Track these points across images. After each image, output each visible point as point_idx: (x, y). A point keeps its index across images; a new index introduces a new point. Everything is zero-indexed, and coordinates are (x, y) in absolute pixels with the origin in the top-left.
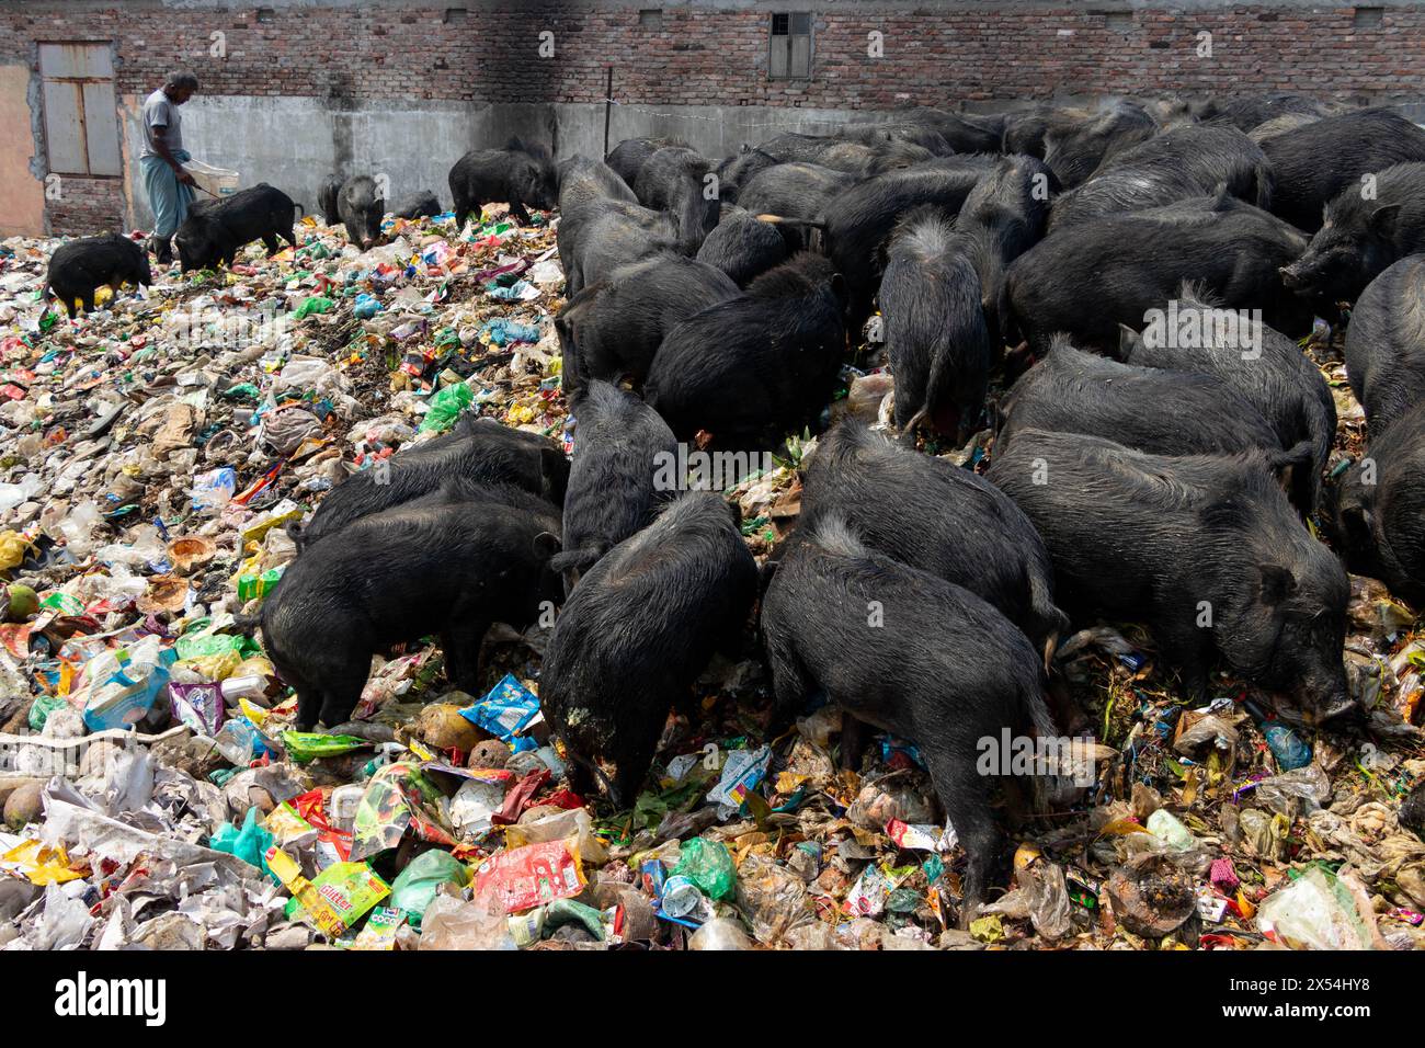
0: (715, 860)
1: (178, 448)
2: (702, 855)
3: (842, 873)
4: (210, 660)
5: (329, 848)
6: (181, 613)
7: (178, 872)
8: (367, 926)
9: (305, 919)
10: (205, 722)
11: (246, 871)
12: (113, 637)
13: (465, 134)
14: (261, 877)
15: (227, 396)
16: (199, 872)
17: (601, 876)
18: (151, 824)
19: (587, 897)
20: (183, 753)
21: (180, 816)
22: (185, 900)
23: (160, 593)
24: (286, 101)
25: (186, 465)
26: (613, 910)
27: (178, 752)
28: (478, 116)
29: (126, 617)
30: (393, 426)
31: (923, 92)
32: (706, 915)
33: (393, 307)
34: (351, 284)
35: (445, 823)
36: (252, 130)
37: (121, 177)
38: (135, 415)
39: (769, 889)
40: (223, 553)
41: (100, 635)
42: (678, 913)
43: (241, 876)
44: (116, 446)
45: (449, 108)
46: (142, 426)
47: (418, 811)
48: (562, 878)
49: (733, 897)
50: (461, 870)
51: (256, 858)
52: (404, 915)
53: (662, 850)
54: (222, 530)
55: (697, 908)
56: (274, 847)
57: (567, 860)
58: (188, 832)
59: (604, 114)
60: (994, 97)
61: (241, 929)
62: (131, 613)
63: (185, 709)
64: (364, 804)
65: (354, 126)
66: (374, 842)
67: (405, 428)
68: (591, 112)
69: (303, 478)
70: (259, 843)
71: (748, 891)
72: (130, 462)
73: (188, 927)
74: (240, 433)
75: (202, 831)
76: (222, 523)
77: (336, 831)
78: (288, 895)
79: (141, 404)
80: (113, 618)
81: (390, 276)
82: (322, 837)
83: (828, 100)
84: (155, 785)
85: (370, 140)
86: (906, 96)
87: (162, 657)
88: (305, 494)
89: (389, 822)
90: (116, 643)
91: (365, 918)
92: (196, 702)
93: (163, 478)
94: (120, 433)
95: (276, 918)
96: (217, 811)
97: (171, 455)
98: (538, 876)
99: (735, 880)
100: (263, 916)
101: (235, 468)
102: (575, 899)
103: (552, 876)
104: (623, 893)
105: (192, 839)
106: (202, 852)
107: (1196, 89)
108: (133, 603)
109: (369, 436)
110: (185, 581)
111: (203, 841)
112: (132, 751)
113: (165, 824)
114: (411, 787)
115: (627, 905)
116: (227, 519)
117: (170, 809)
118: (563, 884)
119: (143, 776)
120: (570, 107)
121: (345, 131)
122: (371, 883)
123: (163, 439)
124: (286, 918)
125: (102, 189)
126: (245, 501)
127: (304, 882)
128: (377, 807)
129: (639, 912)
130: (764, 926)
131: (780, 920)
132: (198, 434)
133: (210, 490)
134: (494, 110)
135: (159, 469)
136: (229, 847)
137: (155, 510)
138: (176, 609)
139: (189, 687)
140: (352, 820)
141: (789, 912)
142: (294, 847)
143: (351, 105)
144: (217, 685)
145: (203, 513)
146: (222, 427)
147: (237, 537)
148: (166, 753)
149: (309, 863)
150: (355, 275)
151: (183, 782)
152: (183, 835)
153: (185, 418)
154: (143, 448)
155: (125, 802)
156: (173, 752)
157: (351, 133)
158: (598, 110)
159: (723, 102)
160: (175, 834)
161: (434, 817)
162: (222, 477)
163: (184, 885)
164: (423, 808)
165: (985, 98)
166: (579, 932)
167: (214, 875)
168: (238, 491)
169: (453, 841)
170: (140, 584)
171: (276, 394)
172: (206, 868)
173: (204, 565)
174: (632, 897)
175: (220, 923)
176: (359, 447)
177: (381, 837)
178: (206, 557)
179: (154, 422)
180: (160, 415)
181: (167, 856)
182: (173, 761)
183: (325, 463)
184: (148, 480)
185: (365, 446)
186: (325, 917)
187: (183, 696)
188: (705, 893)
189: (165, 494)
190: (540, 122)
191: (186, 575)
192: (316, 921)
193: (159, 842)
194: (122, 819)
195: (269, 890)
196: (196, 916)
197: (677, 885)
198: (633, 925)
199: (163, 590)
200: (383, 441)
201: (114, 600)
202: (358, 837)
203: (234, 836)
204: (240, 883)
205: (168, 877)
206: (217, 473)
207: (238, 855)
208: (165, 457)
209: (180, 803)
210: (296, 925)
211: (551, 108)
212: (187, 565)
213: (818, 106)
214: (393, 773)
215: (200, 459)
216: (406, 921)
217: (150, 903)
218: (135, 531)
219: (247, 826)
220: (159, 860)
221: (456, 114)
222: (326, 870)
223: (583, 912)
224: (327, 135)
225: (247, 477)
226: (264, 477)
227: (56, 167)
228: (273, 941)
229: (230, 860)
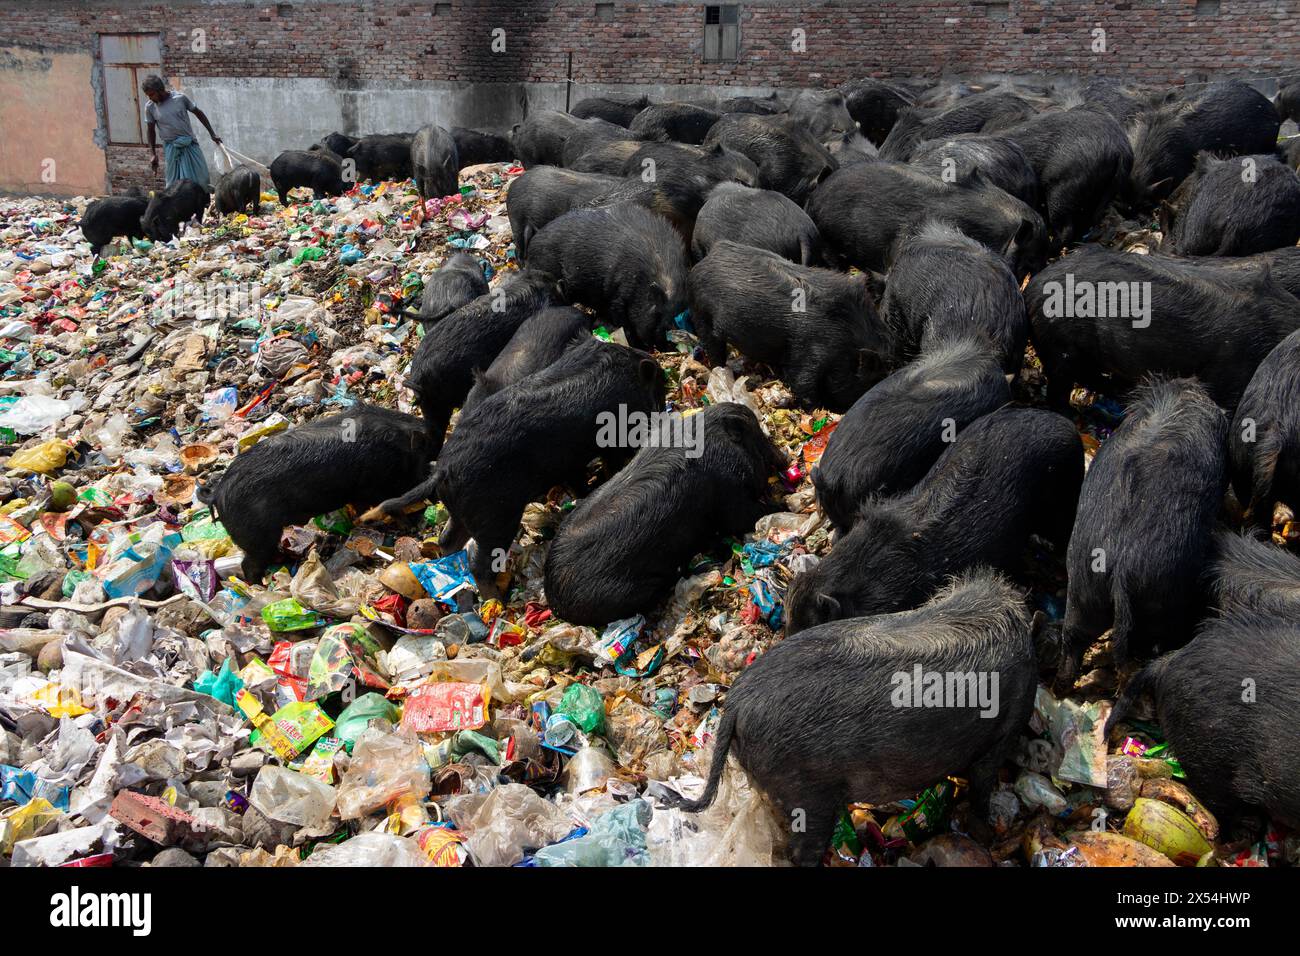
0: (588, 701)
1: (193, 371)
2: (578, 698)
3: (692, 713)
4: (207, 543)
5: (288, 691)
6: (189, 505)
7: (167, 709)
8: (313, 752)
9: (262, 747)
10: (200, 593)
11: (221, 708)
12: (135, 524)
13: (451, 110)
14: (232, 713)
15: (234, 328)
16: (183, 708)
17: (499, 713)
18: (148, 671)
19: (488, 730)
20: (182, 616)
21: (171, 666)
22: (170, 730)
23: (172, 489)
24: (302, 82)
25: (199, 385)
26: (506, 740)
27: (177, 615)
28: (462, 94)
29: (145, 507)
30: (364, 353)
31: (832, 72)
32: (581, 745)
33: (371, 256)
34: (341, 236)
35: (382, 671)
36: (275, 106)
38: (161, 344)
39: (632, 725)
40: (224, 456)
41: (123, 522)
42: (558, 743)
43: (217, 712)
44: (145, 369)
45: (437, 87)
46: (166, 354)
47: (361, 662)
48: (472, 712)
49: (602, 731)
50: (392, 710)
51: (229, 698)
52: (342, 743)
53: (549, 694)
54: (225, 438)
55: (574, 739)
56: (243, 690)
57: (478, 701)
58: (177, 678)
59: (566, 92)
61: (213, 753)
62: (149, 504)
63: (184, 581)
64: (317, 656)
65: (359, 103)
66: (324, 686)
67: (374, 355)
68: (556, 90)
69: (291, 395)
70: (232, 686)
71: (615, 726)
72: (155, 383)
73: (170, 752)
74: (244, 359)
75: (188, 677)
76: (225, 432)
77: (295, 678)
78: (252, 727)
79: (167, 334)
80: (134, 509)
81: (371, 230)
82: (281, 682)
83: (753, 79)
84: (154, 640)
85: (372, 114)
86: (818, 75)
87: (165, 539)
88: (292, 409)
89: (336, 671)
90: (133, 528)
91: (312, 746)
92: (194, 576)
93: (180, 396)
94: (149, 359)
95: (239, 745)
96: (201, 661)
97: (187, 377)
98: (454, 708)
99: (604, 716)
100: (230, 743)
101: (238, 387)
102: (477, 731)
103: (465, 710)
104: (515, 727)
105: (179, 684)
106: (185, 693)
108: (151, 497)
109: (345, 362)
110: (193, 479)
111: (188, 685)
112: (134, 613)
113: (158, 671)
114: (355, 643)
115: (517, 736)
116: (229, 429)
117: (164, 660)
118: (471, 718)
119: (143, 637)
120: (537, 86)
121: (352, 107)
122: (319, 718)
123: (181, 364)
124: (250, 745)
126: (244, 414)
127: (266, 717)
128: (327, 658)
129: (527, 743)
130: (628, 754)
131: (639, 750)
132: (209, 359)
133: (217, 405)
134: (476, 88)
135: (178, 388)
136: (208, 690)
137: (172, 422)
138: (185, 502)
139: (188, 564)
140: (308, 669)
141: (647, 744)
142: (257, 690)
143: (356, 84)
144: (210, 563)
145: (212, 424)
146: (230, 353)
147: (235, 443)
148: (167, 615)
149: (269, 701)
150: (344, 229)
151: (176, 638)
152: (172, 680)
153: (199, 347)
154: (165, 371)
155: (128, 655)
156: (173, 615)
157: (357, 108)
158: (561, 89)
159: (666, 81)
160: (166, 679)
161: (374, 668)
162: (227, 395)
163: (169, 719)
164: (364, 660)
165: (884, 77)
166: (480, 758)
167: (195, 711)
168: (240, 406)
169: (387, 686)
170: (158, 481)
171: (273, 327)
172: (188, 706)
173: (209, 466)
174: (521, 729)
175: (197, 749)
176: (337, 370)
177: (329, 682)
178: (211, 459)
179: (175, 350)
180: (181, 344)
181: (157, 696)
182: (173, 623)
183: (309, 383)
184: (168, 397)
185: (342, 370)
186: (281, 744)
187: (183, 571)
188: (579, 727)
189: (182, 408)
190: (514, 99)
191: (193, 474)
192: (274, 748)
193: (151, 685)
194: (125, 668)
195: (239, 722)
196: (177, 744)
197: (557, 721)
198: (521, 752)
199: (175, 486)
200: (356, 366)
201: (136, 494)
202: (312, 682)
203: (213, 681)
204: (215, 718)
205: (159, 713)
206: (222, 391)
207: (215, 696)
208: (182, 378)
209: (172, 655)
210: (255, 750)
211: (522, 87)
212: (195, 466)
213: (744, 85)
214: (340, 632)
215: (211, 380)
216: (343, 748)
217: (142, 734)
218: (156, 438)
219: (222, 674)
220: (151, 700)
221: (443, 93)
222: (284, 708)
223: (484, 742)
224: (337, 110)
225: (247, 395)
226: (260, 394)
227: (115, 138)
228: (236, 763)
229: (209, 699)
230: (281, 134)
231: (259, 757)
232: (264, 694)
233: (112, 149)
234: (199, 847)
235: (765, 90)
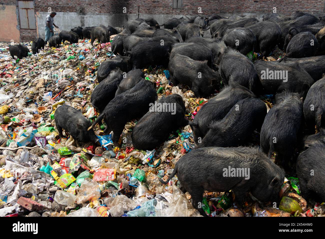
0: (141, 173)
1: (41, 88)
2: (139, 172)
3: (168, 176)
4: (44, 132)
5: (64, 171)
6: (39, 122)
7: (33, 175)
8: (70, 186)
9: (57, 185)
10: (42, 145)
11: (47, 175)
12: (25, 127)
13: (108, 21)
14: (50, 176)
17: (118, 176)
18: (28, 166)
19: (116, 181)
20: (37, 151)
21: (34, 164)
22: (33, 181)
23: (35, 118)
24: (70, 13)
25: (43, 91)
26: (120, 183)
27: (36, 151)
28: (111, 17)
29: (28, 123)
30: (85, 83)
31: (206, 12)
32: (139, 184)
33: (87, 58)
34: (79, 53)
35: (88, 165)
36: (63, 19)
37: (36, 30)
38: (33, 81)
39: (152, 179)
40: (49, 110)
41: (23, 127)
42: (133, 184)
43: (46, 176)
44: (29, 87)
45: (105, 15)
46: (34, 83)
47: (83, 163)
48: (111, 176)
49: (145, 181)
50: (91, 175)
51: (49, 173)
52: (78, 184)
53: (131, 171)
54: (49, 105)
55: (137, 183)
56: (52, 170)
57: (113, 173)
58: (35, 167)
59: (138, 15)
61: (45, 187)
62: (29, 122)
63: (38, 142)
64: (71, 162)
66: (73, 169)
67: (87, 84)
68: (135, 16)
69: (66, 94)
70: (50, 169)
71: (148, 180)
72: (31, 91)
73: (33, 187)
74: (54, 85)
75: (38, 167)
76: (49, 103)
77: (66, 167)
78: (55, 180)
79: (34, 78)
80: (25, 123)
81: (87, 51)
82: (62, 168)
83: (185, 13)
84: (30, 158)
85: (88, 22)
86: (202, 12)
87: (33, 131)
88: (66, 97)
89: (76, 166)
90: (25, 128)
91: (70, 185)
92: (41, 141)
93: (38, 94)
94: (30, 84)
95: (51, 185)
96: (42, 163)
97: (39, 89)
98: (107, 175)
99: (145, 177)
100: (49, 184)
101: (52, 92)
102: (113, 181)
103: (109, 175)
104: (122, 180)
106: (37, 171)
107: (264, 11)
108: (30, 120)
109: (80, 85)
110: (41, 115)
111: (38, 169)
112: (24, 151)
113: (31, 166)
114: (81, 158)
115: (123, 182)
116: (50, 103)
117: (32, 163)
118: (111, 178)
119: (27, 157)
120: (131, 15)
122: (72, 178)
123: (38, 86)
124: (54, 185)
125: (32, 32)
126: (54, 99)
127: (58, 177)
128: (74, 162)
129: (125, 184)
130: (151, 187)
131: (154, 186)
132: (45, 85)
133: (47, 97)
134: (115, 15)
135: (37, 92)
136: (43, 170)
137: (36, 101)
138: (39, 121)
139: (39, 138)
140: (69, 165)
141: (156, 184)
142: (56, 170)
143: (84, 14)
144: (45, 137)
145: (46, 101)
146: (50, 83)
147: (52, 106)
148: (33, 151)
149: (59, 173)
150: (80, 51)
151: (35, 157)
152: (34, 168)
153: (43, 81)
154: (34, 88)
155: (23, 161)
156: (35, 151)
157: (84, 20)
159: (163, 14)
160: (33, 168)
161: (86, 165)
162: (49, 94)
163: (33, 178)
164: (84, 163)
165: (219, 13)
166: (113, 188)
167: (40, 176)
168: (53, 97)
169: (90, 169)
170: (31, 116)
172: (38, 175)
173: (45, 112)
174: (124, 180)
175: (40, 186)
176: (78, 87)
177: (75, 168)
178: (45, 110)
179: (37, 82)
181: (30, 172)
182: (35, 153)
183: (71, 91)
184: (35, 94)
185: (79, 87)
186: (62, 184)
187: (37, 139)
188: (139, 180)
189: (38, 97)
190: (124, 18)
191: (41, 114)
192: (60, 185)
193: (29, 169)
194: (22, 165)
195: (51, 179)
196: (35, 184)
197: (133, 178)
198: (124, 186)
199: (36, 117)
200: (82, 86)
201: (26, 120)
202: (70, 168)
203: (45, 168)
204: (45, 178)
205: (31, 176)
206: (48, 93)
207: (45, 172)
208: (38, 89)
209: (34, 161)
210: (55, 186)
211: (126, 15)
212: (41, 112)
213: (183, 14)
214: (78, 155)
215: (46, 90)
216: (78, 185)
217: (26, 182)
218: (31, 105)
219: (47, 166)
220: (29, 173)
222: (63, 175)
223: (114, 184)
224: (79, 20)
225: (55, 94)
226: (58, 94)
227: (22, 27)
228: (50, 189)
229: (44, 173)
230: (65, 27)
231: (56, 188)
232: (58, 171)
233: (21, 30)
234: (40, 211)
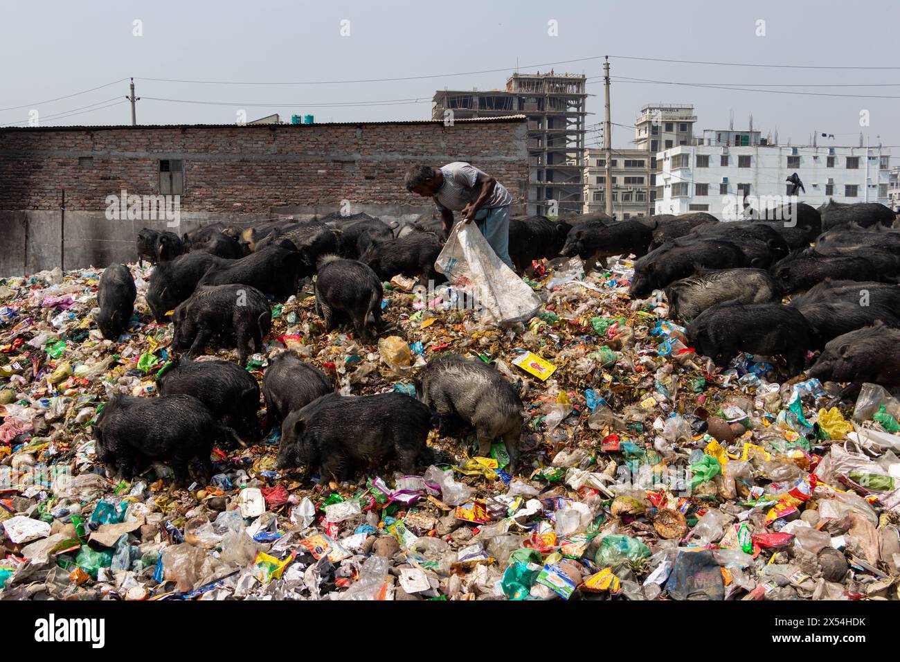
31: (249, 203)
59: (60, 217)
60: (287, 205)
68: (52, 215)
83: (195, 207)
86: (239, 204)
107: (389, 200)
120: (36, 212)
158: (56, 214)
165: (283, 205)
190: (17, 221)
211: (24, 213)
213: (191, 210)
235: (204, 214)
